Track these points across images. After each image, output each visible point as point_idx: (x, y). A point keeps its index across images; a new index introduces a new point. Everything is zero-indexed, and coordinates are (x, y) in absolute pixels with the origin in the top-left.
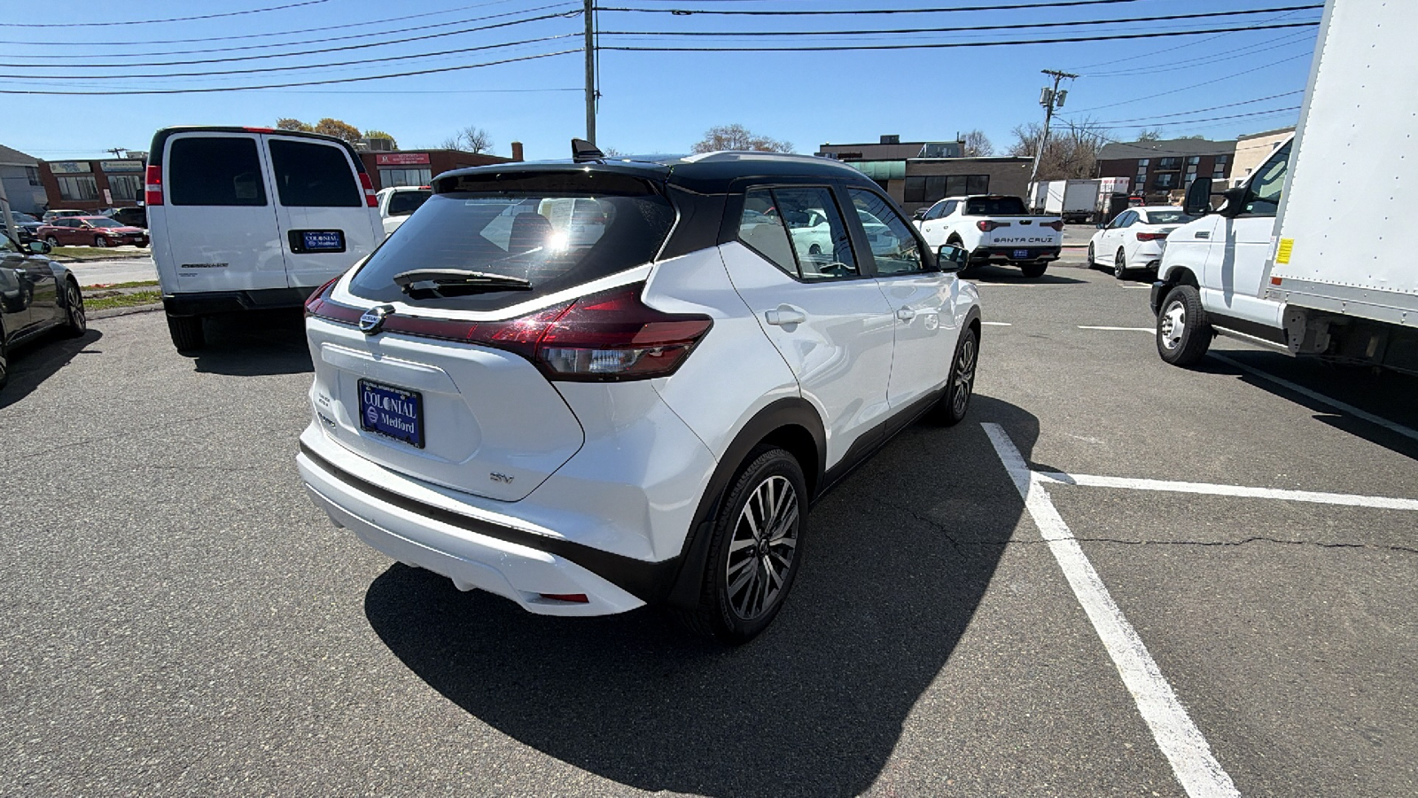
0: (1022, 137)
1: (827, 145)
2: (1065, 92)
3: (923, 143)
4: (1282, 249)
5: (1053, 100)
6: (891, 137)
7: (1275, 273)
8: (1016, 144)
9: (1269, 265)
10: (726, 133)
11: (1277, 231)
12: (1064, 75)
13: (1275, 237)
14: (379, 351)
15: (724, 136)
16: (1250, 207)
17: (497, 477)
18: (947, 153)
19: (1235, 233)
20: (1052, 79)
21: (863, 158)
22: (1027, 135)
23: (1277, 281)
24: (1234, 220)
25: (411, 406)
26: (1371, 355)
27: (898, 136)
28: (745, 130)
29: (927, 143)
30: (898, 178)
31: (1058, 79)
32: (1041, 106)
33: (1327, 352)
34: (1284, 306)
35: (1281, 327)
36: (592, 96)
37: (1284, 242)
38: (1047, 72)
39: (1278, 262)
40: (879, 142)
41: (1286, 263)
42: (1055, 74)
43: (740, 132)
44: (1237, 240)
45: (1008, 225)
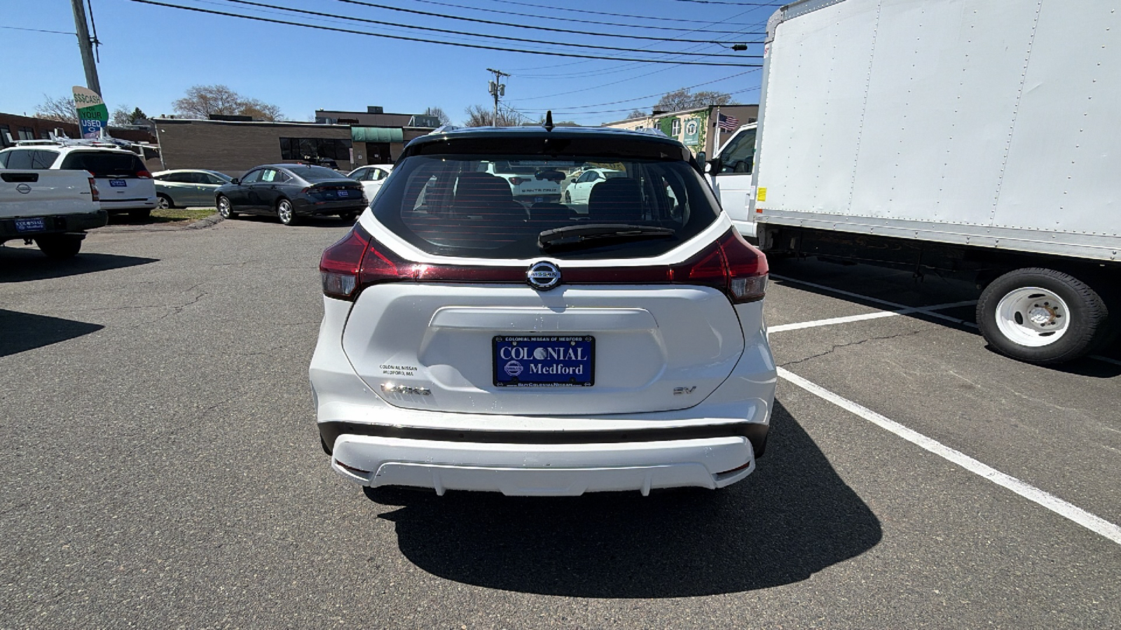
0: (473, 116)
1: (322, 111)
2: (504, 86)
3: (411, 115)
4: (760, 193)
5: (497, 90)
6: (376, 107)
7: (758, 205)
8: (469, 120)
9: (752, 203)
10: (211, 92)
11: (754, 182)
12: (501, 74)
13: (755, 187)
14: (560, 305)
15: (209, 96)
16: (724, 170)
17: (679, 391)
18: (431, 123)
19: (718, 184)
20: (494, 75)
21: (360, 124)
22: (476, 114)
23: (759, 211)
24: (717, 177)
25: (579, 350)
26: (793, 248)
27: (382, 108)
28: (231, 91)
29: (415, 115)
30: (396, 142)
31: (498, 77)
32: (490, 94)
33: (771, 249)
34: (756, 224)
35: (755, 236)
36: (88, 43)
37: (760, 189)
38: (490, 70)
39: (759, 200)
40: (366, 111)
41: (764, 201)
42: (495, 72)
43: (226, 92)
44: (720, 188)
45: (530, 180)
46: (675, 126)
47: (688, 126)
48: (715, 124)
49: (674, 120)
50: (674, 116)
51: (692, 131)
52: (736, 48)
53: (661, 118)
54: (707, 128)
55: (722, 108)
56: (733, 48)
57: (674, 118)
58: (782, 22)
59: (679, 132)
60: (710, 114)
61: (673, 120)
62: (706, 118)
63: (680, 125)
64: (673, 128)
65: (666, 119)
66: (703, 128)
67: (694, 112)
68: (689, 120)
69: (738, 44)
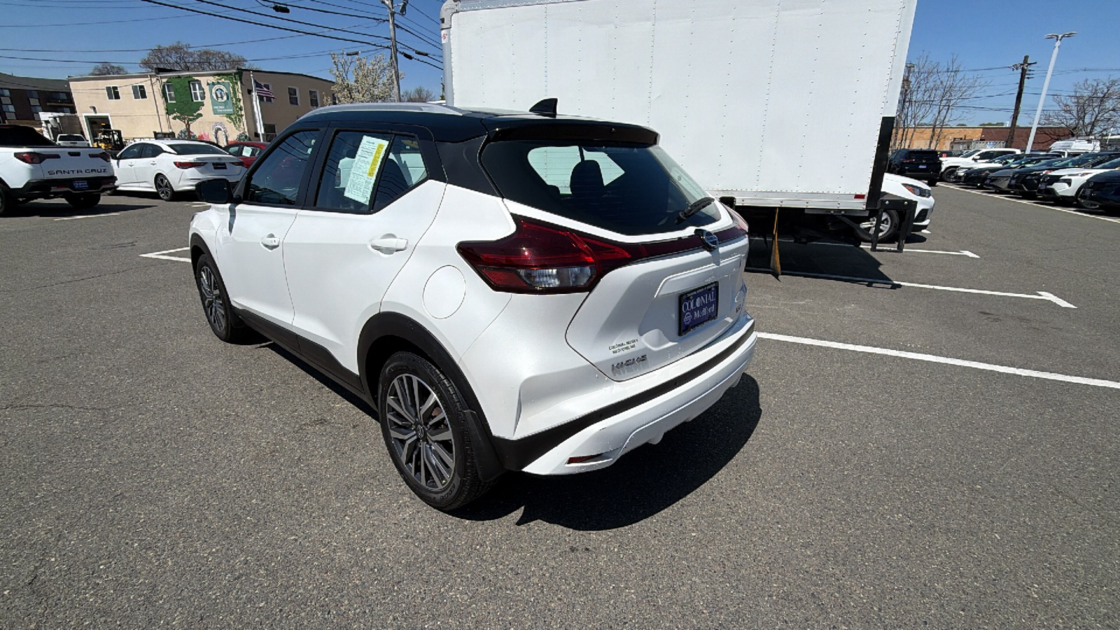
25: (713, 293)
45: (57, 156)
46: (195, 89)
47: (214, 91)
48: (250, 92)
49: (191, 81)
50: (190, 76)
51: (222, 97)
52: (277, 9)
53: (170, 77)
54: (240, 95)
55: (255, 73)
56: (274, 8)
57: (190, 79)
58: (457, 12)
59: (203, 98)
60: (241, 80)
61: (189, 82)
62: (237, 83)
63: (201, 88)
64: (193, 92)
65: (177, 80)
66: (235, 93)
67: (218, 75)
68: (213, 84)
69: (279, 5)
